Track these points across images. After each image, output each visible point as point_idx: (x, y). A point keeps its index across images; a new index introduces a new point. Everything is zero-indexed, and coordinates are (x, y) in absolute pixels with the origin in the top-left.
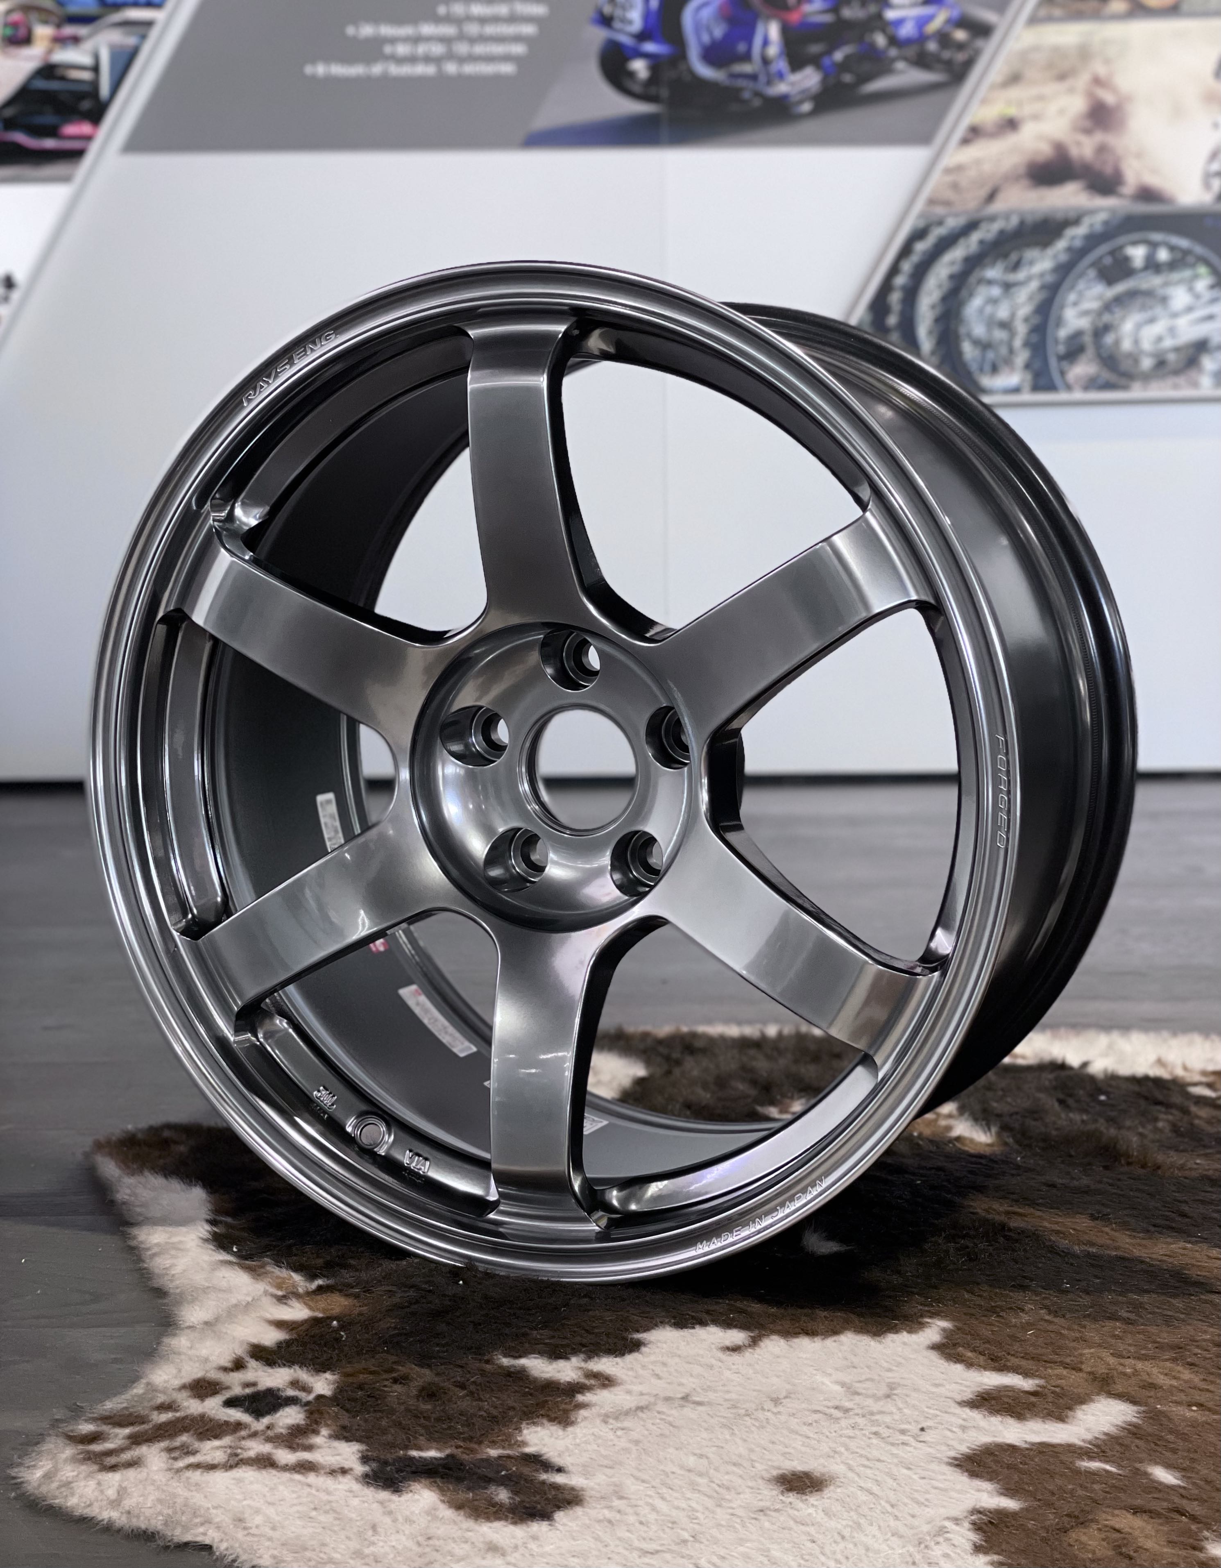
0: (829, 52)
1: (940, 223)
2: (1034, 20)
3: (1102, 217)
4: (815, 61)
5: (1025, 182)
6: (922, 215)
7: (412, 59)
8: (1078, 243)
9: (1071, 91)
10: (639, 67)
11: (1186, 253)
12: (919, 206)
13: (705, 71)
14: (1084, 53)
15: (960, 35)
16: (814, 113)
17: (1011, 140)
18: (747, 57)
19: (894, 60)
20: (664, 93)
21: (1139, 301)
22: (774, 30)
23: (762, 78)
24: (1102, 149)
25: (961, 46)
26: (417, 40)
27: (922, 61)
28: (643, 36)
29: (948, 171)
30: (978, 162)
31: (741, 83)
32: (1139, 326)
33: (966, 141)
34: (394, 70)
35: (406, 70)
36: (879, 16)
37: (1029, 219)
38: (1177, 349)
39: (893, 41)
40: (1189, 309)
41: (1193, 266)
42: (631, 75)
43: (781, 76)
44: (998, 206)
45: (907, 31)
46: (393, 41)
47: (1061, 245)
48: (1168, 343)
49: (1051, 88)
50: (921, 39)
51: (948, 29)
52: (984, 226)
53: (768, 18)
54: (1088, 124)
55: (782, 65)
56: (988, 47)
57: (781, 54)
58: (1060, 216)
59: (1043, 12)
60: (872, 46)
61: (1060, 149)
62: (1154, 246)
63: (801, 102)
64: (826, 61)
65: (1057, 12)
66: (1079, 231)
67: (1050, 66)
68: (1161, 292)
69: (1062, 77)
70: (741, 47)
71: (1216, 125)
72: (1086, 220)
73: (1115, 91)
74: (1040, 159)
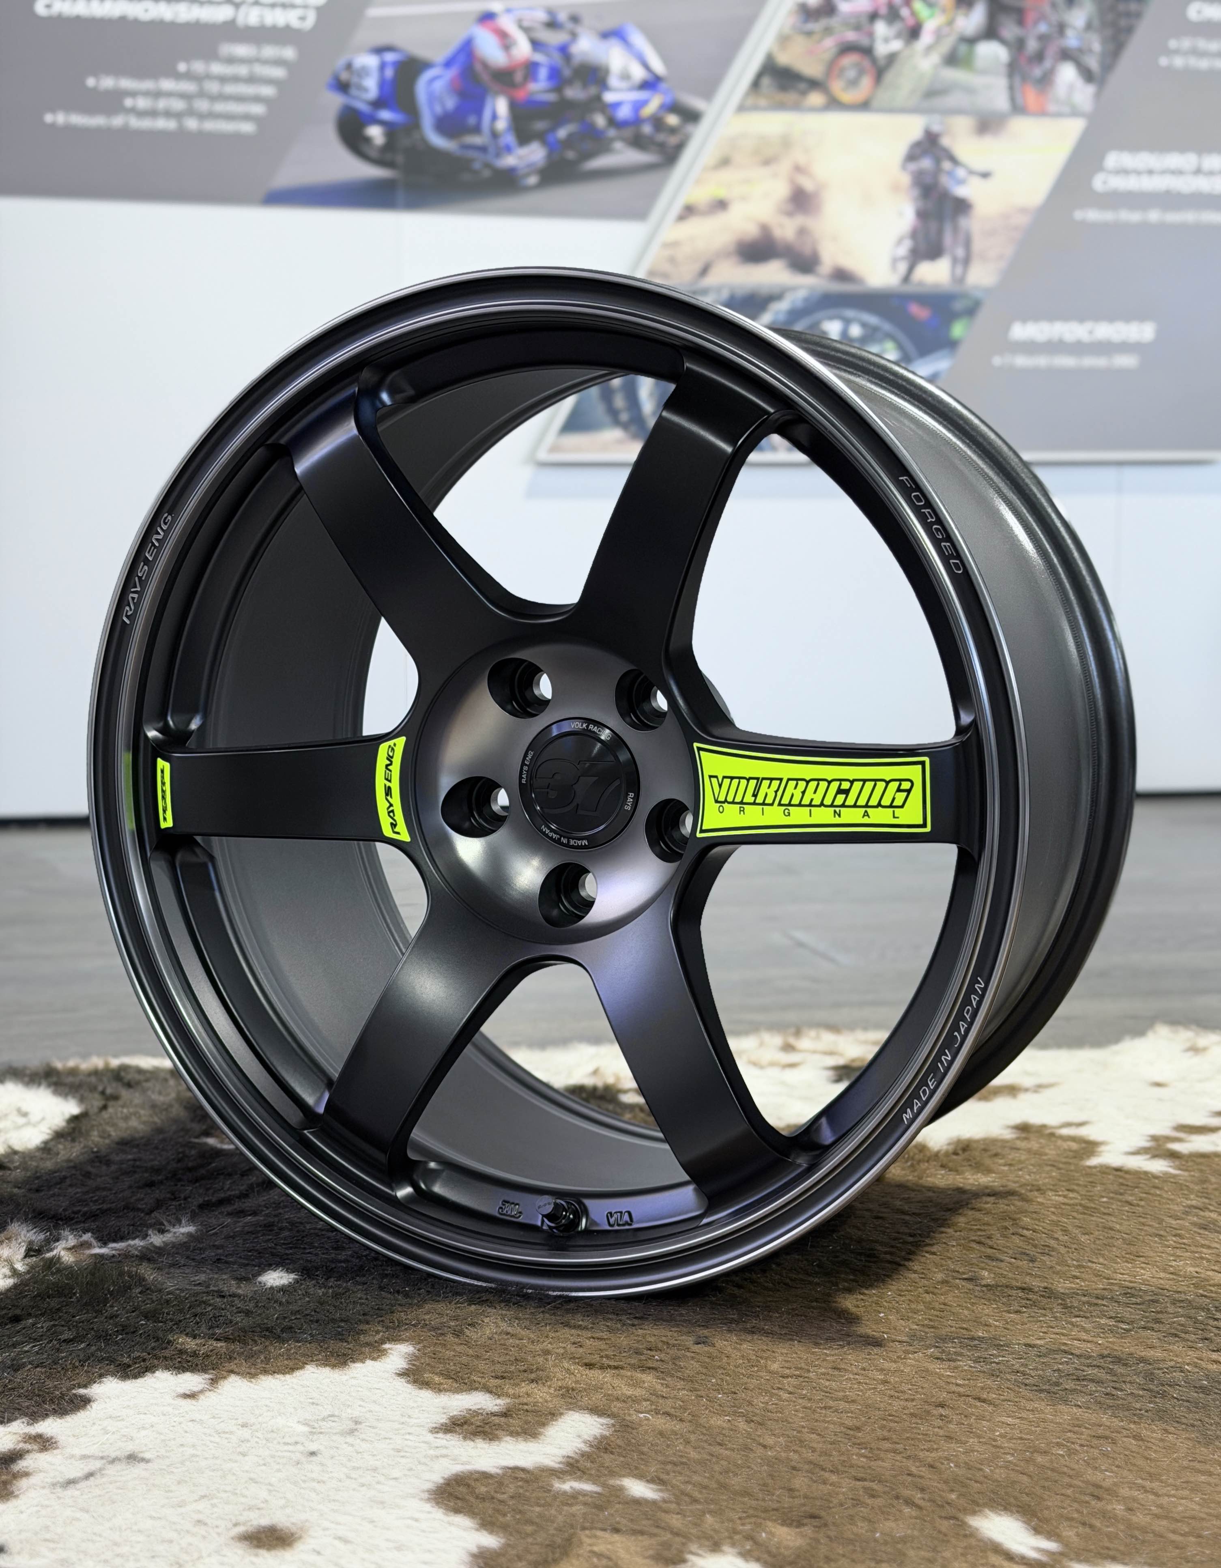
0: (553, 129)
3: (802, 293)
5: (735, 259)
7: (153, 113)
8: (782, 317)
9: (775, 176)
10: (375, 132)
11: (876, 329)
13: (438, 141)
14: (786, 143)
15: (672, 120)
17: (721, 219)
18: (477, 129)
19: (612, 140)
20: (400, 159)
22: (502, 106)
23: (491, 151)
24: (802, 232)
25: (673, 130)
26: (158, 94)
27: (638, 142)
28: (378, 104)
29: (666, 245)
30: (693, 238)
31: (471, 154)
33: (682, 218)
34: (135, 122)
35: (146, 124)
36: (598, 98)
37: (739, 293)
39: (612, 122)
41: (881, 341)
42: (368, 140)
43: (508, 149)
44: (711, 280)
45: (624, 113)
46: (133, 94)
49: (757, 172)
50: (637, 121)
51: (661, 113)
53: (497, 93)
54: (790, 207)
55: (510, 139)
56: (699, 133)
57: (509, 129)
58: (765, 291)
59: (750, 102)
60: (593, 126)
61: (765, 230)
62: (847, 322)
63: (528, 175)
65: (763, 102)
66: (783, 305)
67: (756, 152)
69: (766, 162)
70: (472, 120)
71: (901, 214)
72: (789, 296)
73: (813, 178)
74: (748, 237)
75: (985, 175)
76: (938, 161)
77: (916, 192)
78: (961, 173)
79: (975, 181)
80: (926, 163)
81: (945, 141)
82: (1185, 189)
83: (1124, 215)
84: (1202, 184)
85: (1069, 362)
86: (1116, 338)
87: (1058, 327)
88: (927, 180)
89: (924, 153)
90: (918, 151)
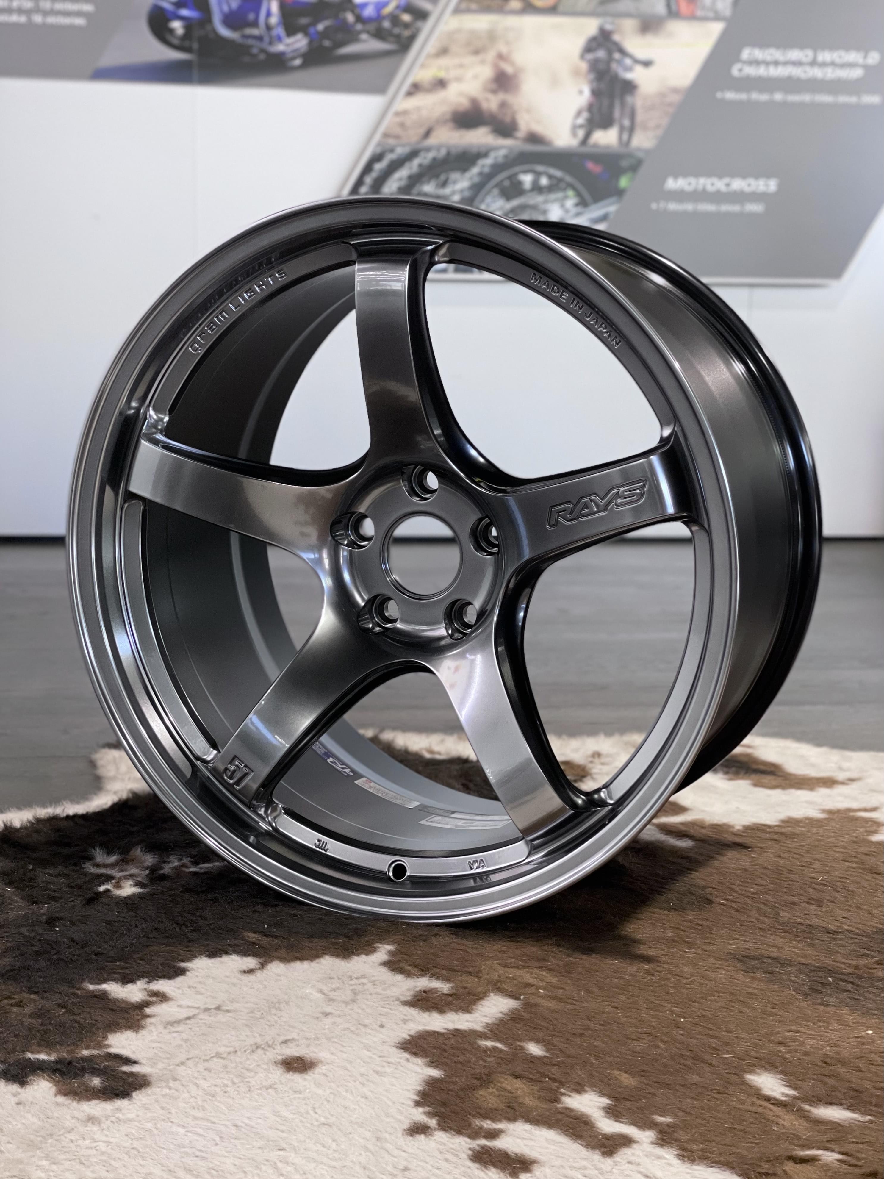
0: (314, 24)
1: (392, 151)
2: (457, 11)
3: (502, 152)
4: (304, 30)
5: (450, 125)
6: (379, 144)
7: (8, 11)
8: (487, 170)
9: (483, 62)
10: (177, 26)
12: (378, 137)
13: (225, 32)
14: (492, 36)
15: (406, 18)
16: (303, 66)
17: (441, 95)
18: (255, 24)
19: (359, 32)
20: (195, 46)
21: (528, 211)
22: (274, 6)
23: (266, 39)
25: (406, 26)
27: (379, 34)
28: (180, 4)
29: (397, 114)
30: (418, 109)
31: (250, 42)
33: (409, 94)
35: (4, 18)
36: (349, 1)
37: (454, 151)
39: (359, 19)
42: (172, 31)
43: (279, 39)
44: (432, 141)
45: (369, 12)
47: (475, 170)
49: (469, 60)
50: (379, 18)
51: (397, 12)
52: (422, 154)
54: (494, 86)
55: (280, 31)
56: (426, 27)
57: (280, 23)
58: (475, 150)
59: (463, 6)
60: (344, 22)
61: (475, 103)
62: (538, 174)
63: (293, 58)
64: (312, 30)
65: (474, 6)
66: (488, 161)
67: (468, 43)
68: (543, 207)
69: (477, 52)
70: (251, 17)
71: (581, 92)
72: (492, 155)
73: (513, 64)
74: (461, 109)
75: (647, 64)
76: (610, 53)
77: (592, 76)
78: (628, 61)
80: (601, 54)
81: (616, 37)
82: (803, 76)
83: (755, 96)
84: (817, 73)
85: (710, 208)
86: (747, 189)
87: (702, 181)
88: (602, 66)
89: (599, 46)
90: (594, 44)
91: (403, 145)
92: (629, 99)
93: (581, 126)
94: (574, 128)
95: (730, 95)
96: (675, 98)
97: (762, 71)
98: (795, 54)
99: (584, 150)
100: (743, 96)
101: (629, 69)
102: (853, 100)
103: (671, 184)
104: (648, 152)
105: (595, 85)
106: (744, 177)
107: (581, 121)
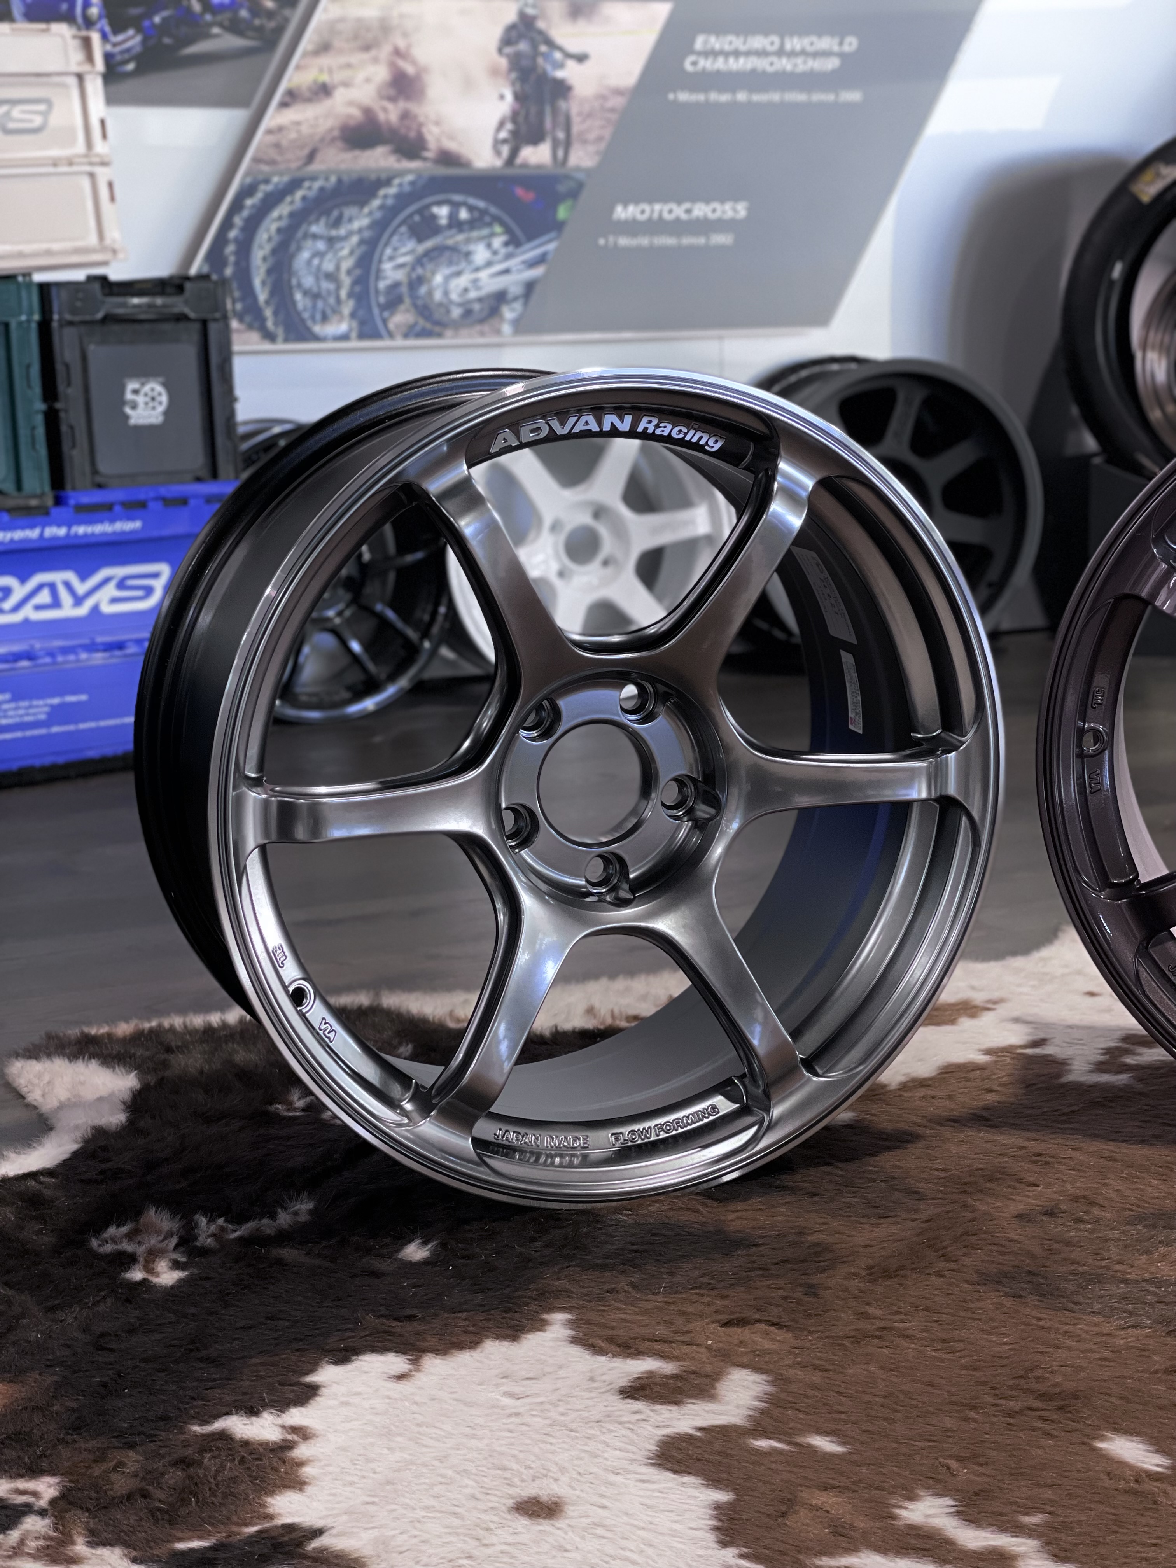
0: (149, 15)
1: (267, 181)
3: (410, 178)
4: (136, 23)
5: (340, 144)
6: (248, 174)
8: (390, 202)
9: (376, 60)
11: (484, 212)
12: (246, 164)
14: (385, 26)
15: (269, 4)
16: (138, 72)
17: (325, 105)
18: (69, 16)
19: (209, 25)
21: (447, 254)
24: (405, 116)
25: (270, 14)
27: (235, 27)
29: (269, 132)
30: (298, 123)
32: (447, 279)
33: (284, 105)
37: (346, 178)
38: (480, 300)
39: (209, 6)
40: (489, 264)
41: (490, 225)
43: (105, 36)
44: (317, 167)
47: (376, 203)
48: (473, 294)
49: (357, 58)
50: (233, 7)
52: (307, 184)
54: (392, 92)
55: (103, 25)
56: (296, 15)
57: (103, 14)
58: (373, 177)
60: (189, 10)
61: (369, 114)
62: (455, 206)
63: (125, 61)
64: (146, 23)
66: (392, 190)
67: (356, 37)
68: (464, 248)
69: (367, 48)
70: (64, 7)
71: (502, 97)
72: (396, 181)
73: (414, 63)
74: (352, 123)
75: (581, 58)
76: (535, 46)
77: (514, 75)
78: (558, 55)
79: (571, 64)
80: (523, 46)
81: (541, 24)
82: (770, 69)
83: (714, 96)
84: (785, 64)
85: (669, 241)
86: (711, 216)
87: (657, 207)
88: (525, 63)
89: (520, 37)
90: (514, 34)
91: (281, 174)
92: (562, 105)
93: (505, 141)
94: (497, 144)
95: (683, 97)
96: (618, 102)
97: (720, 64)
98: (758, 42)
99: (510, 171)
100: (701, 97)
101: (561, 66)
102: (830, 97)
103: (622, 213)
104: (588, 172)
105: (518, 86)
106: (707, 201)
107: (503, 135)
